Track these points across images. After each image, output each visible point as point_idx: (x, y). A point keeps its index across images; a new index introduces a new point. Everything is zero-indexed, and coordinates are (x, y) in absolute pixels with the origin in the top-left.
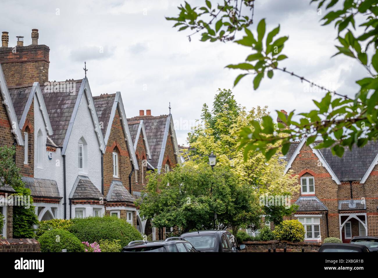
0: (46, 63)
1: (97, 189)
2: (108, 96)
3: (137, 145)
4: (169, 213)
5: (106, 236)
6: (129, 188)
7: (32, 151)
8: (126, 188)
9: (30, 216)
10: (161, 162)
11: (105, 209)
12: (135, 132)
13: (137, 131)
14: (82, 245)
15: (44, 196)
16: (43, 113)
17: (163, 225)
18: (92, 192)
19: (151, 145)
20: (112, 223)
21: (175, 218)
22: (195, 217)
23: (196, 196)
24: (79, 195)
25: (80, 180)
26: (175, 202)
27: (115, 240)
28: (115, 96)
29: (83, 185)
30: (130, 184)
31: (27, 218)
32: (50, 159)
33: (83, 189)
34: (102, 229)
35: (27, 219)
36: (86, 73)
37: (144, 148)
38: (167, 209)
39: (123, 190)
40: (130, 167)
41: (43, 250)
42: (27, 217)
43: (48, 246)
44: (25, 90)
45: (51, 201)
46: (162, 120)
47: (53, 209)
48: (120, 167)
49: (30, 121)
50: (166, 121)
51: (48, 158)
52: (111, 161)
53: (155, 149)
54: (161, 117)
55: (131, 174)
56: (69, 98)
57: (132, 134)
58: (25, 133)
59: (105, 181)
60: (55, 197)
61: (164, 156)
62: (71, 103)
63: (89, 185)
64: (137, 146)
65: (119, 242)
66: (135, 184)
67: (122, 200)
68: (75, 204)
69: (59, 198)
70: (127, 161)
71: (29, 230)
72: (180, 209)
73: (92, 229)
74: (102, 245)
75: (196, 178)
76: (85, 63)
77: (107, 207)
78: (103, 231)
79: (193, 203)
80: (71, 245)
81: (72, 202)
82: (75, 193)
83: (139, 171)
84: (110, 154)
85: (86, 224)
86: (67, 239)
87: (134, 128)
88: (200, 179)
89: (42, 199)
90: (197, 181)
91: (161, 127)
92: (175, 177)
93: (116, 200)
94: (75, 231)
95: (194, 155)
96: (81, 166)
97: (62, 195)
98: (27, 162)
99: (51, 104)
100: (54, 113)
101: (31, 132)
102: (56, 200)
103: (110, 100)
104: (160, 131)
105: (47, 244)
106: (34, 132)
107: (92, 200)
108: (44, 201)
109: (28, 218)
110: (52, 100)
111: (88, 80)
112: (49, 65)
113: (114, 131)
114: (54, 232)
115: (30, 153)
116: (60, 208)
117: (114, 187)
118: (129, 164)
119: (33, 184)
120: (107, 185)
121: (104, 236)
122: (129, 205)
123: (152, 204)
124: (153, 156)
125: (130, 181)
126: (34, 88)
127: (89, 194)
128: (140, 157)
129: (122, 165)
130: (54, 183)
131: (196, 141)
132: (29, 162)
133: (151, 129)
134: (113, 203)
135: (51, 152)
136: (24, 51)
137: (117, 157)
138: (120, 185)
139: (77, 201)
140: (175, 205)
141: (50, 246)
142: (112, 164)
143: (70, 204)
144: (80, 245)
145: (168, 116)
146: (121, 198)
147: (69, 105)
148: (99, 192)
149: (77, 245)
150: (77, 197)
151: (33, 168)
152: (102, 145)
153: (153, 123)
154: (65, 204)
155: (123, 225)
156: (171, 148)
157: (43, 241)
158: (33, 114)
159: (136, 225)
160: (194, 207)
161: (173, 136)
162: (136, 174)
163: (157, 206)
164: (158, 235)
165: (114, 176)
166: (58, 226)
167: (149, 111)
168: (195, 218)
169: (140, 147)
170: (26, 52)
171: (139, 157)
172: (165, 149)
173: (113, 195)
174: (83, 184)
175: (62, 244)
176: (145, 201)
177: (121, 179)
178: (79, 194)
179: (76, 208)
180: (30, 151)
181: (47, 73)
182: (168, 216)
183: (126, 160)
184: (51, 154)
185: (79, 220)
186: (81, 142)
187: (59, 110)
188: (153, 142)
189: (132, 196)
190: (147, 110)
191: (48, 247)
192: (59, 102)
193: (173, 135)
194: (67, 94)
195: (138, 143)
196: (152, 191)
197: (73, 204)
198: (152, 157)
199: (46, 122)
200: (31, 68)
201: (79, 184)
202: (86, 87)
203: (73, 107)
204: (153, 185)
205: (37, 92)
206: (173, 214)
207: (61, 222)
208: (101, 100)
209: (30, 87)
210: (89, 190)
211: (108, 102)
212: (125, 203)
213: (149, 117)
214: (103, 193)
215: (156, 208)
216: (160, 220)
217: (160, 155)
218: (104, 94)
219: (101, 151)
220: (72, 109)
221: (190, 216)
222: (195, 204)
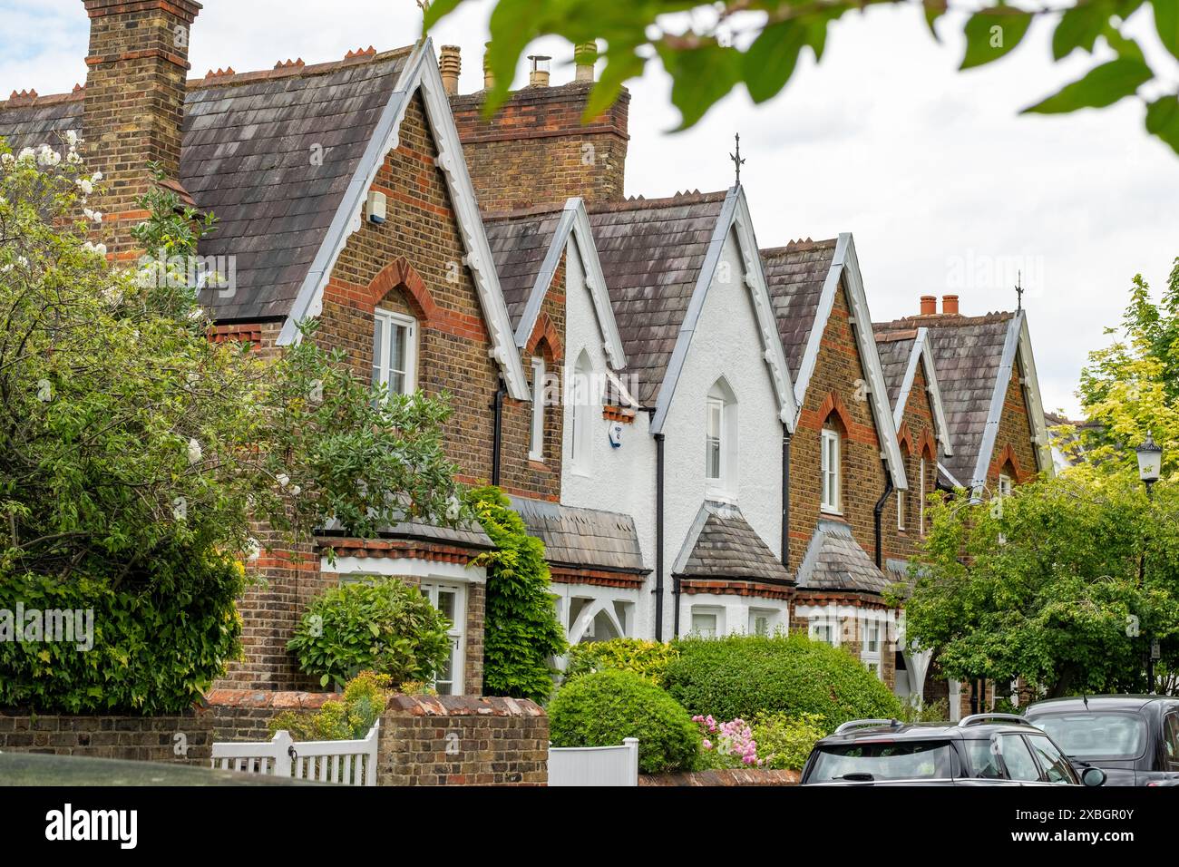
0: (617, 139)
1: (765, 547)
2: (812, 247)
3: (906, 408)
4: (995, 632)
5: (779, 701)
6: (874, 546)
7: (555, 417)
8: (864, 547)
9: (541, 624)
10: (984, 465)
11: (792, 613)
12: (900, 366)
13: (905, 363)
14: (689, 726)
15: (590, 565)
16: (596, 297)
17: (975, 671)
18: (747, 556)
19: (952, 409)
20: (803, 658)
21: (1017, 652)
22: (1084, 650)
23: (1089, 581)
24: (704, 565)
25: (711, 516)
26: (1016, 598)
27: (805, 713)
28: (834, 248)
29: (720, 532)
30: (878, 533)
31: (531, 633)
32: (616, 446)
33: (719, 545)
34: (769, 676)
35: (530, 636)
36: (738, 171)
37: (928, 420)
38: (989, 621)
39: (852, 553)
40: (881, 478)
41: (566, 735)
42: (531, 629)
43: (580, 724)
44: (540, 223)
45: (615, 581)
46: (994, 326)
47: (621, 607)
48: (846, 478)
49: (552, 323)
50: (1004, 332)
51: (608, 443)
52: (816, 460)
53: (966, 422)
54: (991, 319)
55: (882, 502)
56: (683, 251)
57: (892, 372)
58: (534, 359)
59: (793, 522)
60: (628, 568)
61: (996, 445)
62: (689, 268)
63: (740, 533)
64: (905, 412)
65: (819, 721)
66: (895, 534)
67: (849, 586)
68: (692, 594)
69: (641, 571)
70: (869, 458)
71: (536, 670)
72: (1034, 622)
73: (735, 675)
74: (762, 728)
75: (1091, 520)
76: (737, 138)
77: (797, 607)
78: (771, 682)
79: (1077, 604)
80: (653, 724)
81: (684, 587)
82: (691, 557)
83: (910, 494)
84: (814, 434)
85: (721, 657)
86: (641, 705)
87: (896, 354)
88: (1103, 523)
89: (584, 573)
90: (1092, 530)
91: (988, 353)
92: (1021, 513)
93: (827, 584)
94: (682, 678)
95: (1097, 444)
96: (716, 473)
97: (649, 562)
98: (541, 454)
99: (626, 269)
100: (635, 299)
101: (555, 357)
102: (630, 578)
103: (819, 260)
104: (984, 365)
105: (577, 717)
106: (564, 358)
107: (747, 583)
108: (591, 578)
109: (534, 631)
110: (629, 257)
111: (743, 194)
112: (626, 147)
113: (827, 359)
114: (603, 679)
115: (551, 425)
116: (642, 602)
117: (824, 543)
118: (878, 468)
119: (556, 524)
120: (800, 535)
121: (772, 699)
122: (871, 604)
123: (942, 600)
124: (958, 445)
125: (878, 526)
126: (566, 217)
127: (736, 561)
128: (915, 447)
129: (853, 471)
130: (625, 523)
131: (1104, 400)
132: (547, 455)
133: (955, 357)
134: (818, 595)
135: (620, 424)
136: (549, 101)
137: (836, 445)
138: (844, 538)
139: (699, 582)
140: (1019, 608)
141: (585, 726)
142: (820, 469)
143: (677, 593)
144: (684, 727)
145: (1011, 316)
146: (846, 580)
147: (681, 273)
148: (772, 556)
149: (674, 725)
150: (699, 570)
151: (557, 473)
152: (785, 405)
153: (962, 339)
154: (658, 592)
155: (837, 668)
156: (1020, 419)
157: (567, 706)
158: (564, 300)
159: (893, 670)
160: (1081, 617)
161: (1028, 380)
162: (899, 504)
163: (960, 609)
164: (969, 705)
165: (826, 507)
166: (632, 661)
167: (951, 301)
168: (1082, 652)
169: (916, 416)
170: (558, 105)
171: (911, 449)
172: (1000, 424)
173: (818, 568)
174: (721, 528)
175: (624, 719)
176: (921, 591)
177: (847, 516)
178: (706, 561)
179: (694, 607)
180: (551, 419)
181: (620, 171)
182: (993, 644)
183: (865, 455)
184: (618, 429)
185: (697, 645)
186: (718, 394)
187: (648, 291)
188: (961, 401)
189: (881, 574)
190: (944, 298)
191: (581, 728)
192: (651, 263)
193: (1027, 378)
194: (676, 240)
195: (909, 403)
196: (944, 558)
197: (686, 592)
198: (954, 451)
199: (604, 326)
200: (569, 158)
201: (708, 530)
202: (737, 214)
203: (695, 280)
204: (947, 540)
205: (577, 228)
206: (1009, 638)
207: (641, 650)
208: (791, 259)
209: (554, 212)
210: (738, 551)
211: (812, 266)
212: (858, 594)
213: (950, 317)
214: (785, 563)
215: (954, 615)
216: (966, 655)
217: (983, 441)
218: (800, 241)
219: (784, 426)
220: (689, 286)
221: (1068, 647)
222: (1084, 607)
